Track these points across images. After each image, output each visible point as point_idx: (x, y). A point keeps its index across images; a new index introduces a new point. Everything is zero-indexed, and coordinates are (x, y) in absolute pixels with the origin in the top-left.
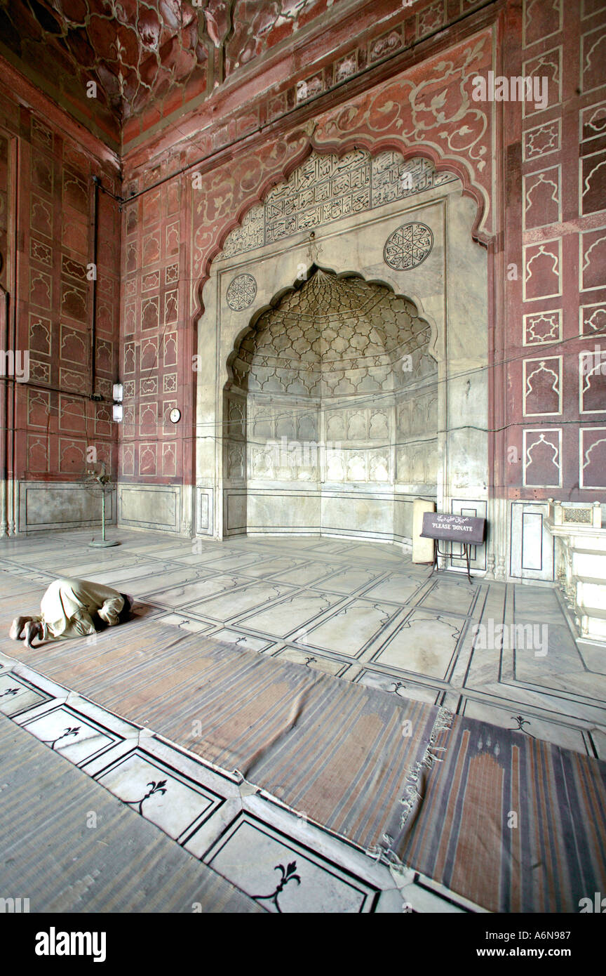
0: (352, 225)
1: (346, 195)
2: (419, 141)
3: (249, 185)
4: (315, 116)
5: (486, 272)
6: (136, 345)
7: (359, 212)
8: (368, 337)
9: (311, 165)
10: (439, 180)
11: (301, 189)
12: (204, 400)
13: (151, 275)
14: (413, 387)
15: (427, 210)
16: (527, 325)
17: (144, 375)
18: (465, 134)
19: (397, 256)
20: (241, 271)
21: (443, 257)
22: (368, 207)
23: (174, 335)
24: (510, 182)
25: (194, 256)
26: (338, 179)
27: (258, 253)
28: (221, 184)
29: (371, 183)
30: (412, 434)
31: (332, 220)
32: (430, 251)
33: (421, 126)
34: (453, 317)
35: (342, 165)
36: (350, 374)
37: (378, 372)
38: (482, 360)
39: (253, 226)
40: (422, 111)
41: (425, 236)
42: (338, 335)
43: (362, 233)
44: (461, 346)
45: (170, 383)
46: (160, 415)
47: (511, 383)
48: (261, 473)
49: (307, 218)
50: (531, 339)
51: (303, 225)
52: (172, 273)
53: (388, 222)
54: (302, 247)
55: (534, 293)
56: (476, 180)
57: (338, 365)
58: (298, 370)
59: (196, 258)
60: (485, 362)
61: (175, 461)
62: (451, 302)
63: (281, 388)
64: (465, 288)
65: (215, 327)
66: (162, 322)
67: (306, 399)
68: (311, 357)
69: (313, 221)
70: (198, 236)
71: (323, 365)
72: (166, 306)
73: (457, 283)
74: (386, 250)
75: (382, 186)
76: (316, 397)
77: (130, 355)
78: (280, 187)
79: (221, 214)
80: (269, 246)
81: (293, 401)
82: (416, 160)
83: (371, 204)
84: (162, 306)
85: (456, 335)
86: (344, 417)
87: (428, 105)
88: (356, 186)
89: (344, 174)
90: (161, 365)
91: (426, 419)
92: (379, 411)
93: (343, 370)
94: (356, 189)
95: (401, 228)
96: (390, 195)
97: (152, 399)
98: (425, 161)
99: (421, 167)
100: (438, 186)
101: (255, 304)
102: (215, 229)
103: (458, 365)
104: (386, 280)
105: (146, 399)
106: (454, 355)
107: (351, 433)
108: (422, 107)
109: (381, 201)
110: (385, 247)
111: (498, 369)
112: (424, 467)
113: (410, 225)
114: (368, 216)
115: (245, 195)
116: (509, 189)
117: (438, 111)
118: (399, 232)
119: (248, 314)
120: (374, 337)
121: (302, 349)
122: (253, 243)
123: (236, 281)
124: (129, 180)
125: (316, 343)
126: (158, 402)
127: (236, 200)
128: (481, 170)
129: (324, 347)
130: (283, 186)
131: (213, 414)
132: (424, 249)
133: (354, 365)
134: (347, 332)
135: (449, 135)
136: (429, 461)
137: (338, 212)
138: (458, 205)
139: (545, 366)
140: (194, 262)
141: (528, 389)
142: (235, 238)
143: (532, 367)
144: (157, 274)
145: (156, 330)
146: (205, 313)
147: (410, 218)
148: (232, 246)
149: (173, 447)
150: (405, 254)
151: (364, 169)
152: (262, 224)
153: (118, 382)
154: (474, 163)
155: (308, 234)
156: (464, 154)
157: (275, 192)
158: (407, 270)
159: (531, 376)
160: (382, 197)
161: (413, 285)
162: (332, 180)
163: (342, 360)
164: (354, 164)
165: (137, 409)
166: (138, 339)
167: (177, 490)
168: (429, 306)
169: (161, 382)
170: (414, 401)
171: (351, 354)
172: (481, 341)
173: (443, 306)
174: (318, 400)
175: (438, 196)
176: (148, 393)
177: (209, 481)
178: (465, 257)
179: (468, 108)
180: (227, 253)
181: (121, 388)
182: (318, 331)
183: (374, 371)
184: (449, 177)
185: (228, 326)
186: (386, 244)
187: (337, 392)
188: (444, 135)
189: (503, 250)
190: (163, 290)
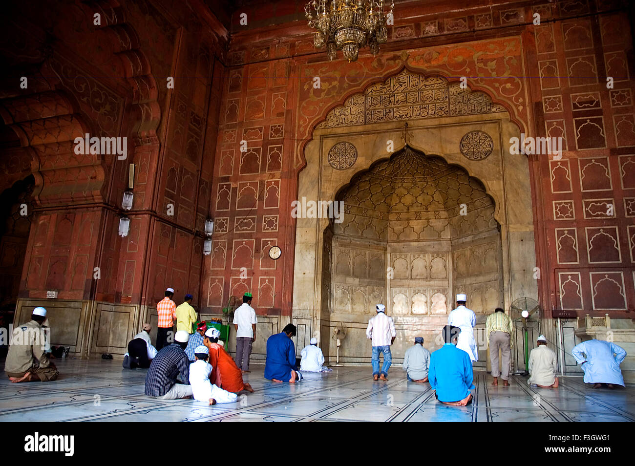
0: (436, 124)
1: (431, 104)
2: (481, 84)
3: (354, 80)
4: (408, 49)
5: (528, 171)
6: (232, 186)
7: (441, 116)
8: (433, 197)
9: (404, 77)
10: (494, 109)
11: (396, 92)
12: (303, 240)
13: (254, 129)
14: (469, 239)
15: (488, 125)
16: (555, 207)
17: (239, 213)
18: (509, 88)
19: (470, 150)
20: (342, 139)
21: (500, 156)
22: (448, 115)
23: (277, 183)
24: (538, 122)
25: (299, 121)
26: (425, 92)
27: (360, 129)
28: (327, 74)
29: (449, 99)
30: (469, 275)
31: (421, 117)
32: (491, 152)
33: (482, 75)
34: (510, 196)
35: (427, 83)
36: (413, 223)
37: (437, 224)
38: (530, 226)
39: (355, 109)
40: (482, 67)
41: (487, 140)
42: (409, 193)
43: (443, 131)
44: (516, 215)
45: (270, 224)
46: (257, 251)
47: (549, 243)
48: (341, 307)
49: (401, 112)
50: (559, 216)
51: (398, 116)
52: (277, 131)
53: (461, 127)
54: (397, 131)
55: (557, 188)
56: (518, 116)
57: (404, 216)
58: (372, 217)
59: (301, 123)
60: (532, 227)
61: (273, 293)
62: (508, 186)
63: (358, 232)
64: (516, 178)
65: (317, 180)
66: (263, 169)
67: (376, 242)
68: (383, 208)
69: (406, 115)
70: (304, 107)
71: (390, 215)
72: (268, 157)
73: (511, 175)
74: (461, 145)
75: (457, 104)
76: (384, 241)
77: (225, 195)
78: (379, 86)
79: (326, 94)
80: (370, 126)
81: (367, 243)
82: (479, 94)
83: (450, 113)
84: (264, 156)
85: (512, 208)
86: (408, 259)
87: (485, 65)
88: (438, 99)
89: (429, 90)
90: (261, 207)
91: (483, 264)
92: (438, 255)
93: (408, 220)
94: (438, 101)
95: (471, 132)
96: (463, 111)
97: (250, 236)
98: (485, 95)
99: (482, 99)
100: (494, 112)
101: (355, 166)
102: (321, 105)
103: (514, 228)
104: (462, 164)
105: (242, 236)
106: (511, 221)
107: (414, 273)
108: (481, 65)
109: (457, 113)
110: (461, 143)
111: (540, 232)
112: (482, 300)
113: (477, 132)
114: (448, 120)
115: (350, 86)
116: (537, 126)
117: (493, 70)
118: (470, 135)
119: (350, 173)
120: (437, 197)
121: (378, 201)
122: (354, 120)
123: (338, 146)
124: (236, 51)
125: (389, 198)
126: (256, 239)
127: (341, 88)
128: (521, 110)
129: (395, 200)
130: (381, 86)
131: (313, 254)
132: (488, 149)
133: (418, 217)
134: (416, 191)
135: (500, 86)
136: (487, 296)
137: (426, 113)
138: (508, 127)
139: (567, 233)
140: (299, 126)
141: (559, 247)
142: (338, 114)
143: (561, 233)
144: (261, 129)
145: (257, 176)
146: (307, 168)
147: (478, 128)
148: (335, 119)
149: (271, 281)
150: (475, 150)
151: (443, 90)
152: (363, 108)
153: (209, 218)
154: (517, 106)
155: (403, 123)
156: (510, 99)
157: (374, 89)
158: (477, 160)
159: (561, 239)
160: (458, 110)
161: (482, 171)
162: (420, 91)
163: (408, 211)
164: (436, 85)
165: (230, 244)
166: (235, 181)
167: (275, 321)
168: (494, 187)
169: (260, 221)
170: (470, 249)
171: (416, 208)
172: (528, 214)
173: (502, 188)
174: (385, 243)
175: (495, 118)
176: (243, 230)
177: (307, 312)
178: (514, 159)
179: (510, 74)
180: (330, 124)
181: (212, 223)
182: (393, 188)
183: (434, 223)
184: (501, 109)
185: (329, 181)
186: (461, 141)
187: (402, 238)
188: (497, 85)
189: (538, 160)
190: (266, 144)
